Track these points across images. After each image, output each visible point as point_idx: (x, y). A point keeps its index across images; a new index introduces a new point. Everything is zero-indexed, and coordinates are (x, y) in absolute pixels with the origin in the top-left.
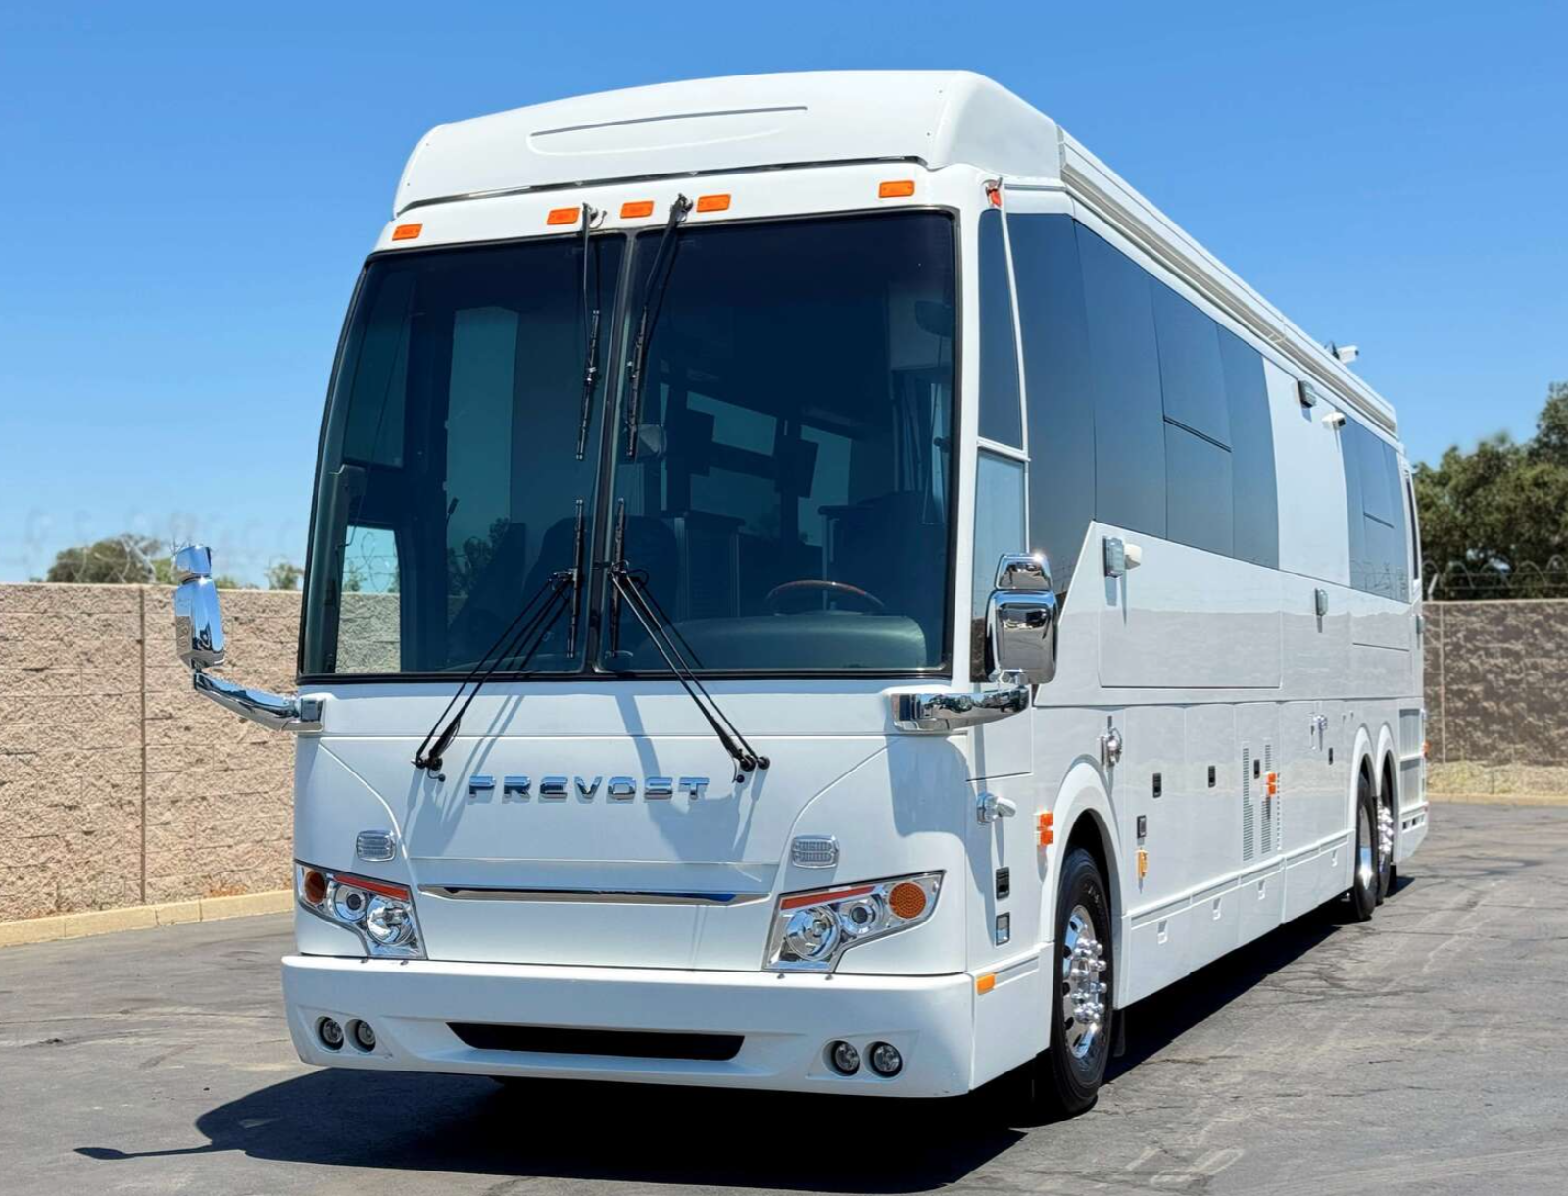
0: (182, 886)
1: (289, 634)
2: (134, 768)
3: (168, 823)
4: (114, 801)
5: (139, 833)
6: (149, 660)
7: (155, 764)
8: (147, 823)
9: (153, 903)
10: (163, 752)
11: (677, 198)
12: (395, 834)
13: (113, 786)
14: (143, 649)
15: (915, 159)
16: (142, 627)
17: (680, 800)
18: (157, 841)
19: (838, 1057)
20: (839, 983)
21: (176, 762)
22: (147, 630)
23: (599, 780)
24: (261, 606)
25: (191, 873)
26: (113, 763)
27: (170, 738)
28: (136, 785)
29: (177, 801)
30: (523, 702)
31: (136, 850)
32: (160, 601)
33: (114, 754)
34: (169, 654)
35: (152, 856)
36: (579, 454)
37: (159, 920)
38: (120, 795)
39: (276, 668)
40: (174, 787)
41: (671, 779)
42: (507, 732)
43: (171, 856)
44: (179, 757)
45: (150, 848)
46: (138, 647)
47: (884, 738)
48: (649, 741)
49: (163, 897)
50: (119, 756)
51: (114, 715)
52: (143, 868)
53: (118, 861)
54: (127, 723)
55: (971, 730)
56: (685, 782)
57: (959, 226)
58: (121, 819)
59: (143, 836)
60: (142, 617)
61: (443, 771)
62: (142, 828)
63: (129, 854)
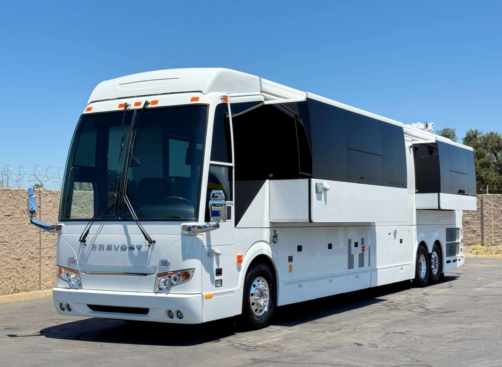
0: (52, 285)
1: (84, 205)
2: (37, 247)
3: (48, 264)
4: (31, 258)
5: (39, 268)
6: (42, 213)
7: (44, 246)
8: (42, 264)
9: (43, 290)
10: (46, 242)
11: (145, 101)
12: (76, 258)
13: (31, 253)
14: (40, 210)
15: (201, 92)
16: (40, 202)
17: (136, 250)
18: (44, 270)
19: (170, 314)
20: (169, 295)
21: (50, 245)
22: (42, 203)
23: (119, 245)
24: (76, 196)
25: (55, 280)
26: (31, 245)
27: (48, 237)
28: (38, 252)
29: (51, 257)
30: (104, 226)
31: (38, 273)
32: (46, 194)
33: (31, 242)
34: (48, 211)
35: (43, 275)
36: (119, 165)
37: (46, 295)
38: (33, 256)
39: (80, 215)
40: (50, 253)
41: (134, 245)
42: (100, 233)
43: (49, 275)
44: (51, 244)
45: (42, 272)
46: (39, 209)
47: (181, 236)
48: (129, 236)
49: (46, 288)
50: (33, 243)
51: (31, 230)
52: (40, 279)
53: (33, 276)
54: (35, 233)
55: (205, 234)
56: (137, 246)
57: (209, 109)
58: (33, 263)
59: (40, 268)
60: (40, 199)
61: (86, 243)
62: (40, 266)
63: (36, 274)
